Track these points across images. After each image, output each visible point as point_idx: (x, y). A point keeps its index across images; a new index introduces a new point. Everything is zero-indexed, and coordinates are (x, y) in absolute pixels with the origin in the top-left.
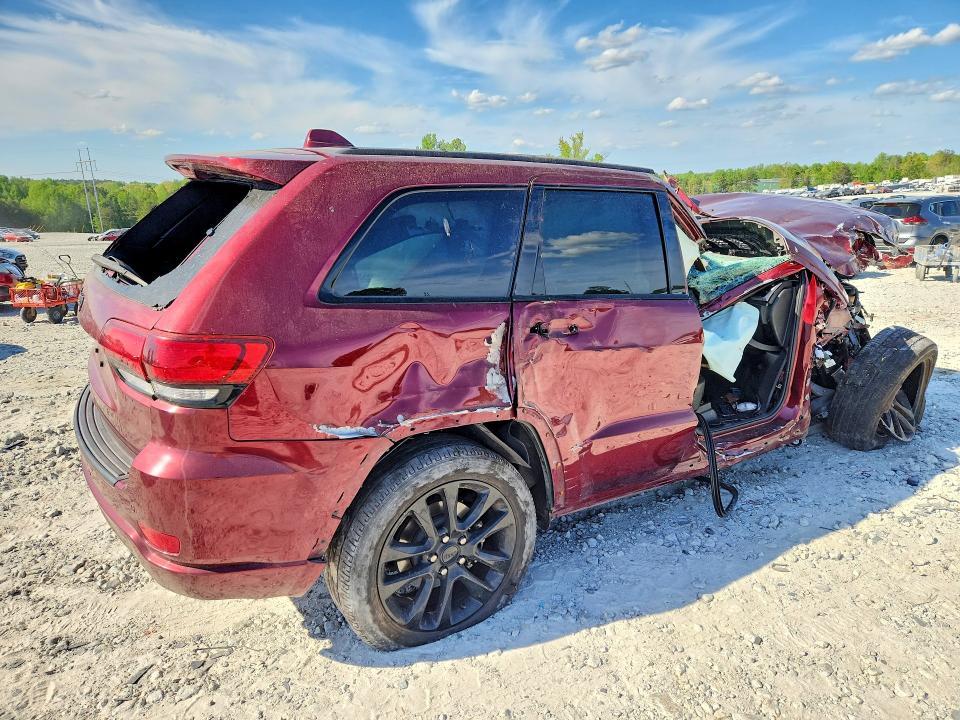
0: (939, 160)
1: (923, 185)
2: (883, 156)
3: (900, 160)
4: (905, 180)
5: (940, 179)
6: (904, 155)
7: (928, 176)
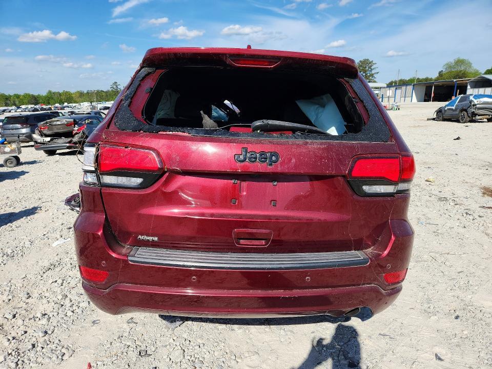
0: (78, 95)
1: (75, 106)
2: (50, 92)
3: (60, 94)
4: (66, 104)
5: (82, 104)
6: (61, 91)
7: (75, 102)
